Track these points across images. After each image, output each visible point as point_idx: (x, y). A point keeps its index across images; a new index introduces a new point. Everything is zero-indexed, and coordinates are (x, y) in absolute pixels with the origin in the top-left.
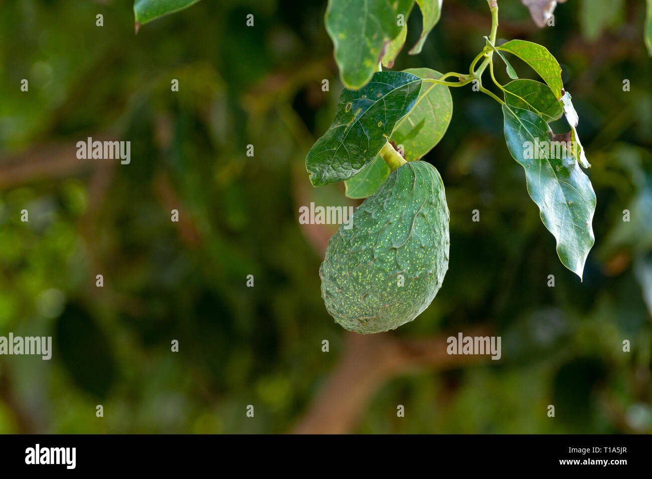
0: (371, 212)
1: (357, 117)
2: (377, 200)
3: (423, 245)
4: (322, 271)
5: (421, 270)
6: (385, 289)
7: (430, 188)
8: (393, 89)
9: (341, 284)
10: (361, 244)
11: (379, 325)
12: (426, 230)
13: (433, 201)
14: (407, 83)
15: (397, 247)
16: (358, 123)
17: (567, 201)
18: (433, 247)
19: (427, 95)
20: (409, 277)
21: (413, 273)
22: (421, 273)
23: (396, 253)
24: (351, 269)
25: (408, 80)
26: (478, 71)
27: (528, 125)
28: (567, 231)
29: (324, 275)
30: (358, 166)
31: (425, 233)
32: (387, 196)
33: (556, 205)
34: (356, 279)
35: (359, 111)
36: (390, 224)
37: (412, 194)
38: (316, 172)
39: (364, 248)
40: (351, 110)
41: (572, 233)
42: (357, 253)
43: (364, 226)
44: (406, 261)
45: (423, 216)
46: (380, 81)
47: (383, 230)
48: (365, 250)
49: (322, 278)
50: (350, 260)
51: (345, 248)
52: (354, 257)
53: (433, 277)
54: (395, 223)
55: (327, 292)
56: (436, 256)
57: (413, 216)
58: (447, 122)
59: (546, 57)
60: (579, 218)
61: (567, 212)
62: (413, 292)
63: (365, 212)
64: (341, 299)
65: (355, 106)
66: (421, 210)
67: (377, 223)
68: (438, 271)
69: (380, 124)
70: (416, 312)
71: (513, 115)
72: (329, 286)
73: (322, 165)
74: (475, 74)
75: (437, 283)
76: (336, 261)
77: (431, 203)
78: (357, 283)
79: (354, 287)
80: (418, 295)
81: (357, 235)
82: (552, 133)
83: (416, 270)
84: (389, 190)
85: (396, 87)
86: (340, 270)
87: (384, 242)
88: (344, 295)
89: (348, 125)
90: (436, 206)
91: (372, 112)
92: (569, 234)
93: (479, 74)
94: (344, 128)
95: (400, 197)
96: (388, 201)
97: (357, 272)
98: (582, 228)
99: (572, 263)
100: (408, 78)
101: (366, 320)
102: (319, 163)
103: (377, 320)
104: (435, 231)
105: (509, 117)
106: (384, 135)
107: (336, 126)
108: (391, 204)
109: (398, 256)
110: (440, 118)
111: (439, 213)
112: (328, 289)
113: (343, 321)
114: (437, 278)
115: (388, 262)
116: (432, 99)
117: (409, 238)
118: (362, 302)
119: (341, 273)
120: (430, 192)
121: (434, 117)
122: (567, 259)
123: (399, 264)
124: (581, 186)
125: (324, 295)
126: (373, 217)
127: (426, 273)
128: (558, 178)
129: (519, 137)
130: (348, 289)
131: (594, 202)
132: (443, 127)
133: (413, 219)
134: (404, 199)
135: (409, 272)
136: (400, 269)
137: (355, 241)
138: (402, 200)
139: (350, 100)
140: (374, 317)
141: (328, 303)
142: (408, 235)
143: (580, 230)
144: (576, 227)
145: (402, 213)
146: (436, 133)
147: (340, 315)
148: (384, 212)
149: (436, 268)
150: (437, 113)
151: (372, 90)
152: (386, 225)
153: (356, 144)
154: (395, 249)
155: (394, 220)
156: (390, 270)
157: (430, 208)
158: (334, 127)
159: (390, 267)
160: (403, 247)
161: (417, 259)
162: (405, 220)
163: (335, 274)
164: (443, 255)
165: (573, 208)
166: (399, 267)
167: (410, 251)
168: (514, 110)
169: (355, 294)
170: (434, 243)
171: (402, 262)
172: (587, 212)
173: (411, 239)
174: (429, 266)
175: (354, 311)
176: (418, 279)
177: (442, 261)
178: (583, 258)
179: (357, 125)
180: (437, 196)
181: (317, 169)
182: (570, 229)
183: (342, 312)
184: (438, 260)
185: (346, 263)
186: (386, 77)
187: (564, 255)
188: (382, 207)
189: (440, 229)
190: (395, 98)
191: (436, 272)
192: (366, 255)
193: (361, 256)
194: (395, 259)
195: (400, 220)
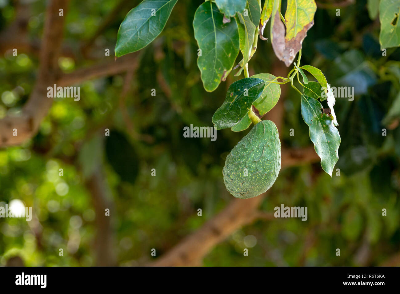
0: (245, 145)
1: (236, 99)
2: (247, 139)
3: (268, 160)
4: (224, 171)
5: (268, 171)
6: (252, 180)
7: (271, 133)
8: (252, 86)
9: (232, 178)
10: (240, 160)
11: (250, 195)
12: (269, 153)
13: (273, 139)
14: (258, 83)
15: (256, 161)
16: (236, 102)
17: (327, 141)
18: (273, 160)
19: (269, 86)
20: (262, 174)
21: (264, 172)
22: (268, 172)
23: (256, 164)
24: (236, 171)
25: (259, 82)
26: (292, 77)
27: (312, 105)
28: (326, 154)
29: (224, 173)
30: (236, 121)
31: (269, 154)
32: (252, 137)
33: (322, 143)
34: (239, 176)
35: (237, 96)
36: (253, 150)
37: (263, 136)
38: (217, 123)
39: (242, 162)
40: (233, 96)
41: (328, 155)
42: (239, 164)
43: (241, 151)
44: (261, 167)
45: (268, 146)
46: (246, 83)
47: (250, 153)
48: (242, 163)
49: (224, 174)
50: (236, 167)
51: (234, 162)
52: (237, 166)
53: (273, 173)
54: (256, 150)
55: (226, 181)
56: (274, 164)
57: (264, 146)
58: (278, 98)
59: (321, 75)
60: (332, 149)
61: (327, 146)
62: (264, 181)
63: (242, 145)
64: (232, 184)
65: (235, 94)
66: (267, 143)
67: (248, 150)
68: (276, 170)
69: (246, 103)
70: (266, 189)
71: (306, 100)
72: (227, 179)
73: (220, 121)
74: (290, 78)
75: (275, 176)
76: (230, 168)
77: (272, 140)
78: (239, 177)
79: (238, 179)
80: (267, 182)
81: (239, 156)
82: (323, 108)
83: (266, 171)
84: (253, 134)
85: (254, 85)
86: (231, 171)
87: (251, 159)
88: (233, 183)
89: (232, 103)
90: (274, 141)
91: (242, 97)
92: (327, 156)
93: (292, 79)
94: (230, 104)
95: (258, 138)
96: (252, 140)
97: (239, 173)
98: (333, 153)
99: (327, 169)
100: (259, 81)
101: (244, 193)
102: (218, 119)
103: (249, 193)
104: (274, 153)
105: (303, 101)
106: (247, 108)
107: (226, 103)
108: (254, 141)
109: (257, 165)
110: (275, 96)
111: (276, 144)
112: (226, 180)
113: (233, 194)
114: (275, 174)
115: (253, 168)
116: (271, 87)
117: (262, 157)
118: (242, 186)
119: (232, 173)
120: (271, 135)
121: (272, 95)
122: (325, 167)
123: (258, 169)
124: (334, 134)
125: (225, 182)
126: (246, 147)
127: (270, 172)
128: (324, 130)
129: (307, 111)
130: (235, 180)
131: (339, 141)
132: (276, 100)
133: (263, 148)
134: (260, 139)
135: (262, 172)
136: (258, 171)
137: (238, 158)
138: (259, 138)
139: (233, 91)
140: (247, 192)
141: (227, 186)
142: (261, 155)
143: (332, 154)
144: (330, 153)
145: (258, 145)
146: (273, 102)
147: (232, 191)
148: (251, 145)
149: (275, 169)
150: (273, 94)
151: (242, 87)
152: (252, 151)
153: (235, 112)
154: (256, 162)
155: (255, 149)
156: (254, 171)
157: (272, 142)
158: (225, 103)
159: (254, 170)
160: (260, 161)
161: (266, 166)
162: (260, 148)
163: (229, 173)
164: (278, 163)
165: (330, 144)
166: (257, 170)
167: (262, 163)
168: (306, 97)
169: (238, 182)
170: (273, 158)
171: (259, 168)
172: (336, 146)
173: (263, 157)
174: (271, 169)
175: (238, 190)
176: (267, 175)
177: (277, 166)
178: (333, 167)
179: (235, 103)
180: (275, 137)
181: (217, 122)
182: (328, 154)
183: (233, 190)
184: (275, 166)
185: (234, 169)
186: (249, 81)
187: (324, 165)
188: (250, 143)
189: (276, 152)
190: (253, 91)
191: (275, 171)
192: (243, 165)
193: (240, 165)
194: (256, 166)
195: (258, 148)
